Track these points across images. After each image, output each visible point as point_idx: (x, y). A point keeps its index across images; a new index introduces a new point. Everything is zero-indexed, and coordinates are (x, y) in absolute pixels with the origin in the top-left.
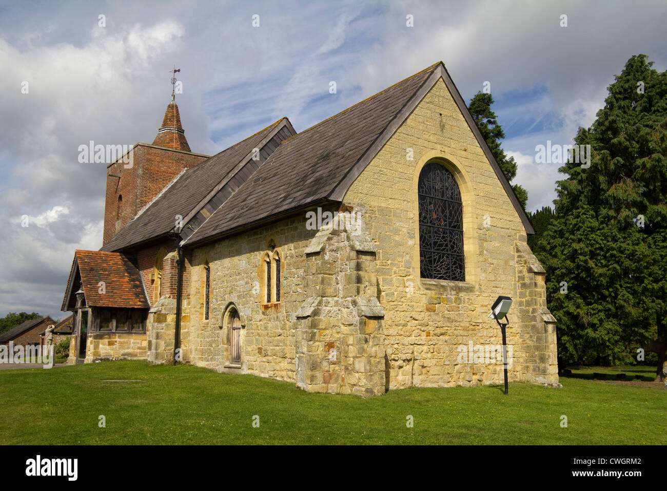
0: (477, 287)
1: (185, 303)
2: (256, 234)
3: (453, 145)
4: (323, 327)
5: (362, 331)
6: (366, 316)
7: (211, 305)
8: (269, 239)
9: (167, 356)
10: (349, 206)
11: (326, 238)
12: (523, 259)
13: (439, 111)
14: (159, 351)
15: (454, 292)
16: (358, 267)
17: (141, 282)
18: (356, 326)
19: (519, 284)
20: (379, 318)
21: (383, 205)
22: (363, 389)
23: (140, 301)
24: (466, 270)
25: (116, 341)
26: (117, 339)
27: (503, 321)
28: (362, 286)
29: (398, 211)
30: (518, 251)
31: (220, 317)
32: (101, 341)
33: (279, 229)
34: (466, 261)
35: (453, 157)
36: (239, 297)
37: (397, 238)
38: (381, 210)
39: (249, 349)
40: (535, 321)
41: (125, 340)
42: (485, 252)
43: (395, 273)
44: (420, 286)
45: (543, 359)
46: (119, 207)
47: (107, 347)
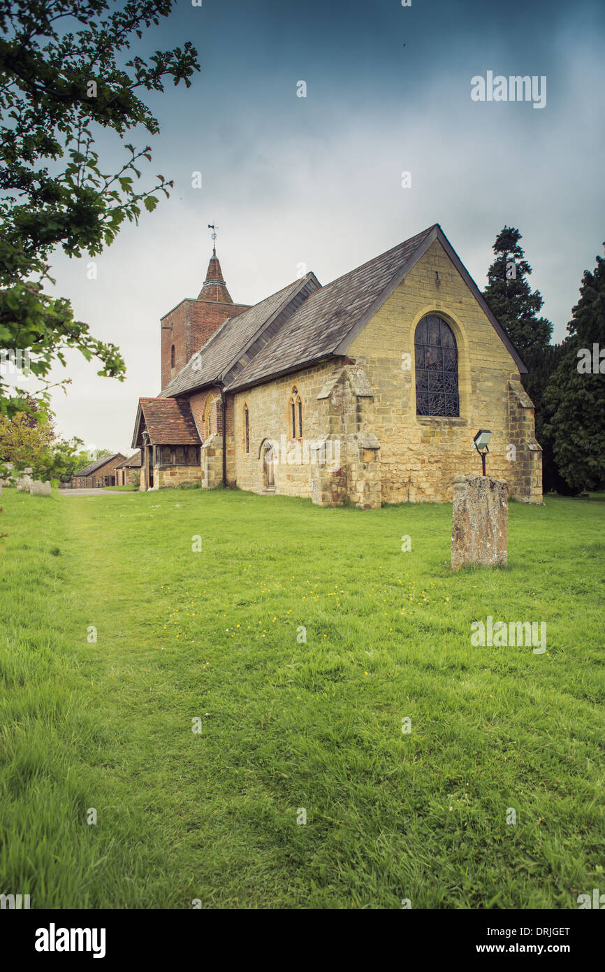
0: (469, 422)
1: (229, 440)
2: (282, 381)
3: (448, 299)
5: (362, 460)
6: (364, 448)
7: (250, 441)
8: (293, 386)
9: (217, 484)
10: (352, 360)
11: (332, 387)
12: (514, 396)
13: (435, 269)
14: (210, 480)
15: (446, 427)
16: (359, 409)
17: (194, 423)
18: (357, 456)
19: (510, 418)
20: (375, 449)
21: (383, 356)
22: (363, 505)
23: (194, 439)
24: (460, 407)
26: (177, 471)
27: (484, 450)
28: (362, 424)
29: (395, 360)
30: (510, 388)
31: (257, 450)
32: (165, 472)
33: (300, 378)
34: (460, 399)
35: (448, 309)
36: (271, 433)
37: (395, 383)
38: (381, 361)
39: (281, 475)
40: (523, 450)
41: (184, 471)
42: (478, 391)
43: (393, 411)
44: (416, 422)
45: (528, 482)
46: (173, 356)
47: (170, 477)
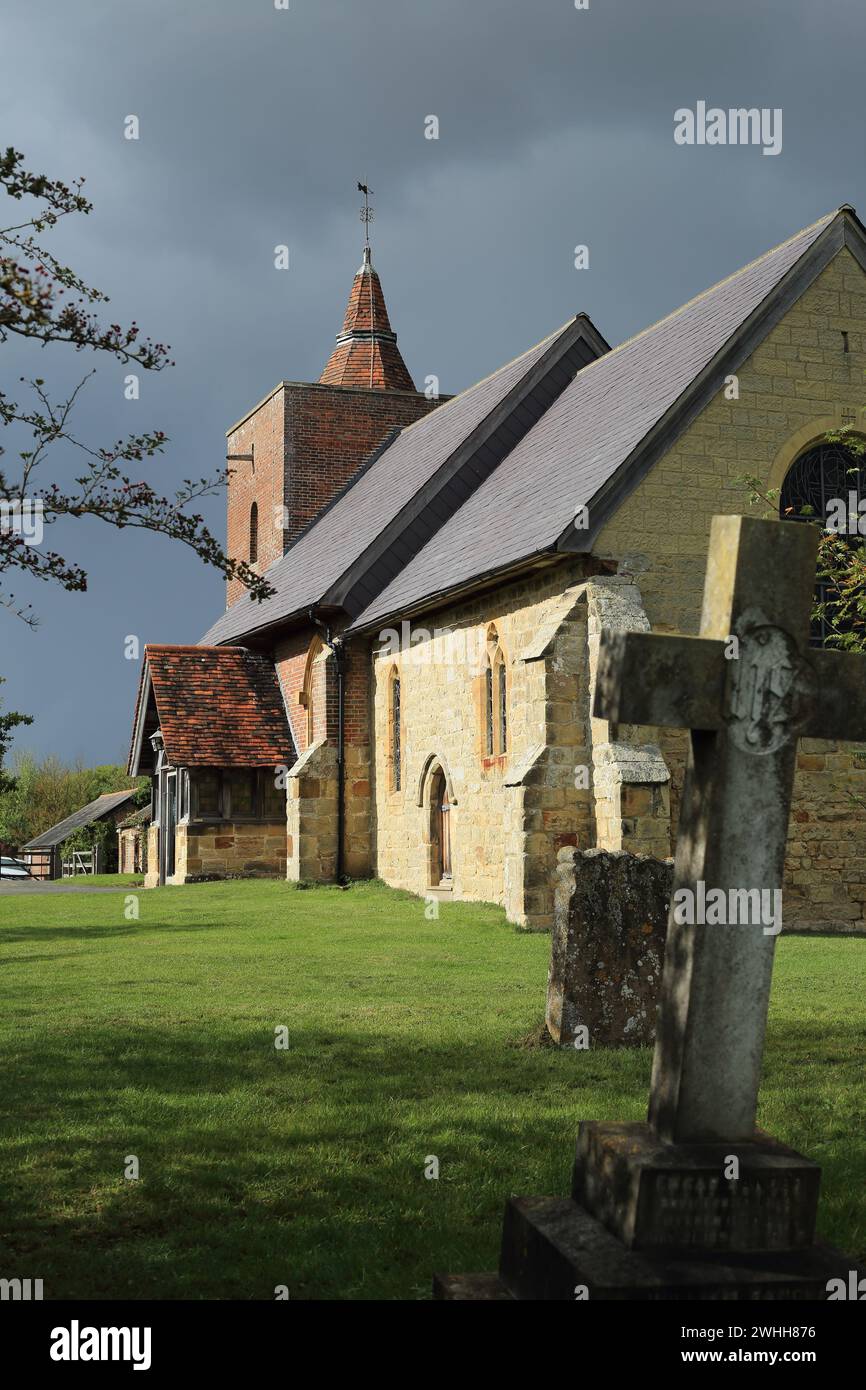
1: (357, 758)
2: (468, 611)
4: (551, 804)
5: (624, 811)
6: (625, 782)
7: (402, 759)
8: (489, 624)
9: (323, 868)
10: (606, 561)
11: (555, 630)
13: (840, 325)
14: (306, 858)
17: (283, 712)
20: (655, 785)
21: (691, 551)
23: (279, 752)
25: (232, 839)
26: (236, 836)
31: (418, 784)
32: (201, 838)
33: (504, 602)
36: (444, 743)
38: (686, 562)
39: (465, 849)
41: (251, 837)
46: (254, 531)
47: (215, 852)
